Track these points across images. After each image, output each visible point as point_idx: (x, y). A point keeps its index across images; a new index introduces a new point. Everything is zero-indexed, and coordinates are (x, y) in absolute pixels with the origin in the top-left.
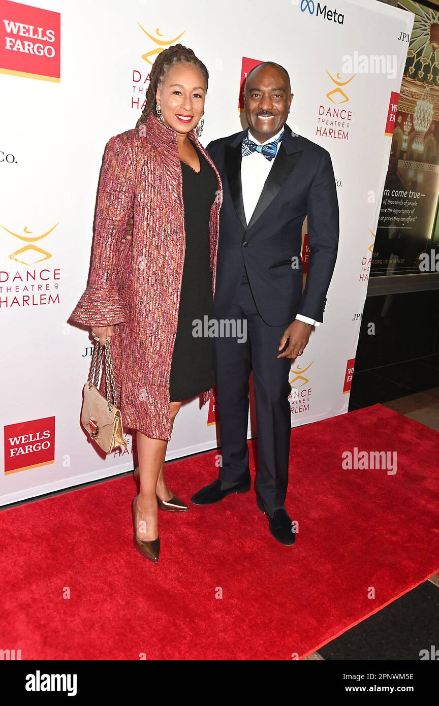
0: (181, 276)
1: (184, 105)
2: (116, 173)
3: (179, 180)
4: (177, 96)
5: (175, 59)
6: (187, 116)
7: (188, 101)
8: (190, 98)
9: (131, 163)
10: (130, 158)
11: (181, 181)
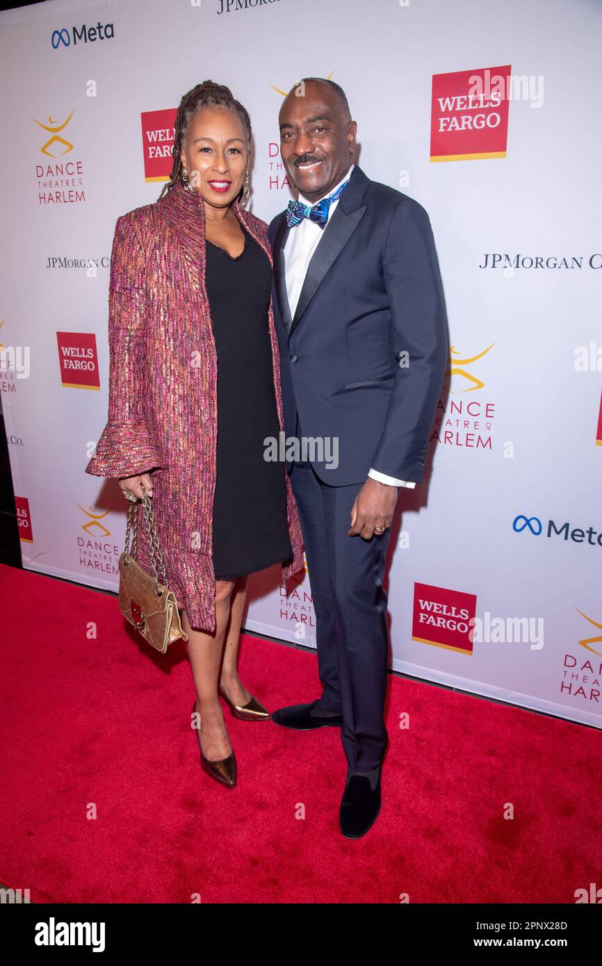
0: (216, 400)
1: (217, 166)
2: (122, 264)
3: (201, 265)
4: (206, 154)
5: (200, 102)
6: (223, 182)
7: (221, 159)
8: (224, 155)
9: (141, 248)
10: (138, 242)
11: (204, 266)
